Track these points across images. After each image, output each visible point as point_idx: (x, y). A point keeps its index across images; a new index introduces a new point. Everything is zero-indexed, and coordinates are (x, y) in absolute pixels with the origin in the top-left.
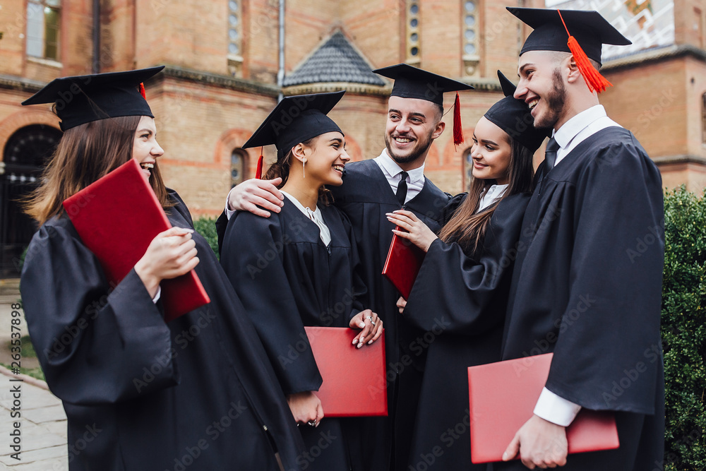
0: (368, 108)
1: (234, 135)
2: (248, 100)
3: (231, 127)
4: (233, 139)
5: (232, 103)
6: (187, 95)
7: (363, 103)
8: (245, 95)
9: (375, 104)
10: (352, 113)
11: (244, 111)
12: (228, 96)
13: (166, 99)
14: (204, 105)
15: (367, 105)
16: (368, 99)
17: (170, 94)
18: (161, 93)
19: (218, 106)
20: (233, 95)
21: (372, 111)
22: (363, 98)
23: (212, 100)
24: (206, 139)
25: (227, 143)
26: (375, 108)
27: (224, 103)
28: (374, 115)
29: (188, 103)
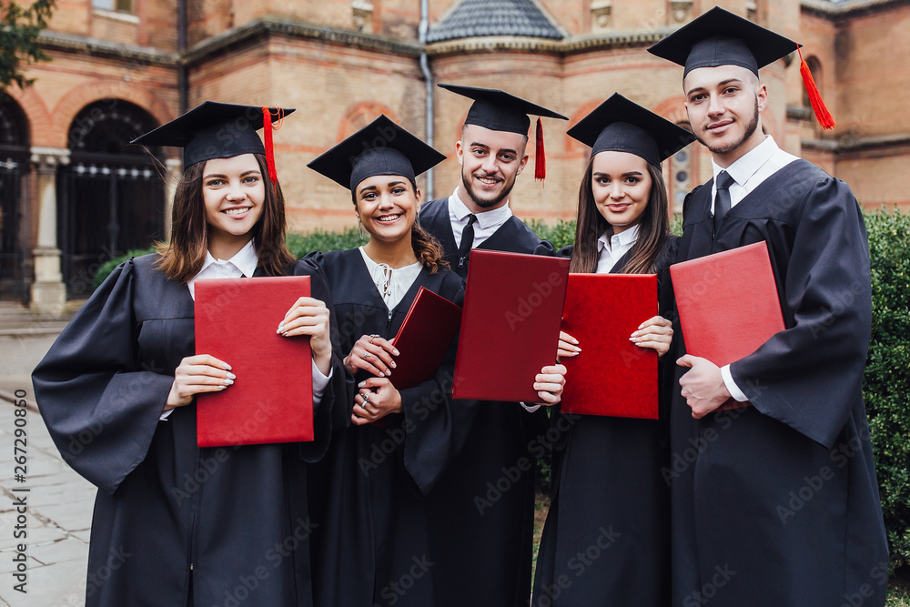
0: (540, 70)
1: (363, 110)
2: (380, 63)
3: (358, 99)
4: (361, 115)
5: (359, 68)
6: (299, 58)
7: (534, 63)
8: (376, 55)
9: (549, 64)
10: (519, 77)
11: (375, 77)
12: (353, 57)
13: (274, 63)
14: (322, 70)
15: (538, 67)
16: (540, 58)
17: (278, 56)
18: (267, 55)
19: (341, 71)
20: (360, 56)
21: (545, 74)
22: (533, 57)
23: (334, 63)
24: (326, 116)
25: (353, 121)
26: (549, 71)
27: (348, 67)
28: (549, 80)
29: (302, 68)
